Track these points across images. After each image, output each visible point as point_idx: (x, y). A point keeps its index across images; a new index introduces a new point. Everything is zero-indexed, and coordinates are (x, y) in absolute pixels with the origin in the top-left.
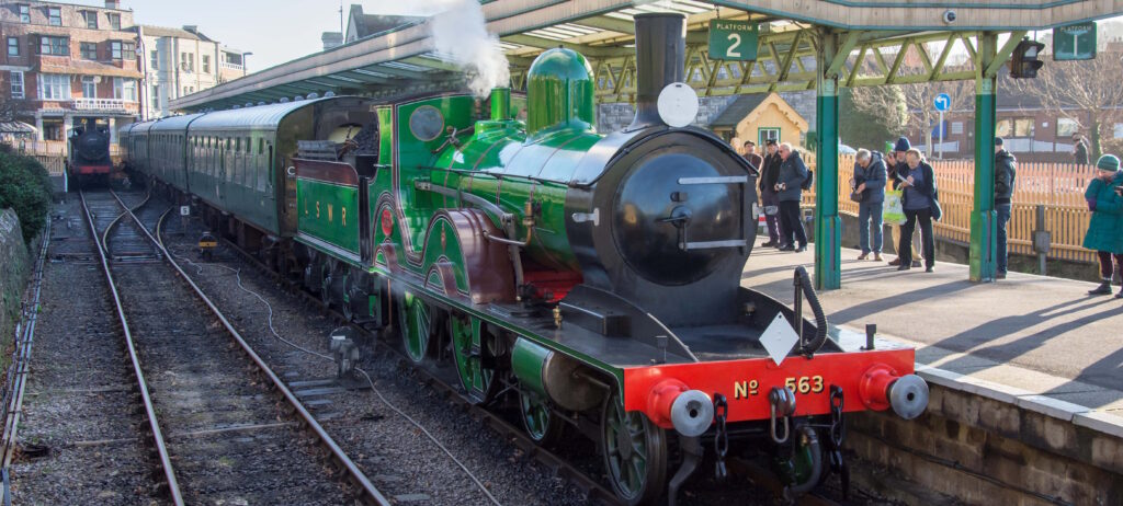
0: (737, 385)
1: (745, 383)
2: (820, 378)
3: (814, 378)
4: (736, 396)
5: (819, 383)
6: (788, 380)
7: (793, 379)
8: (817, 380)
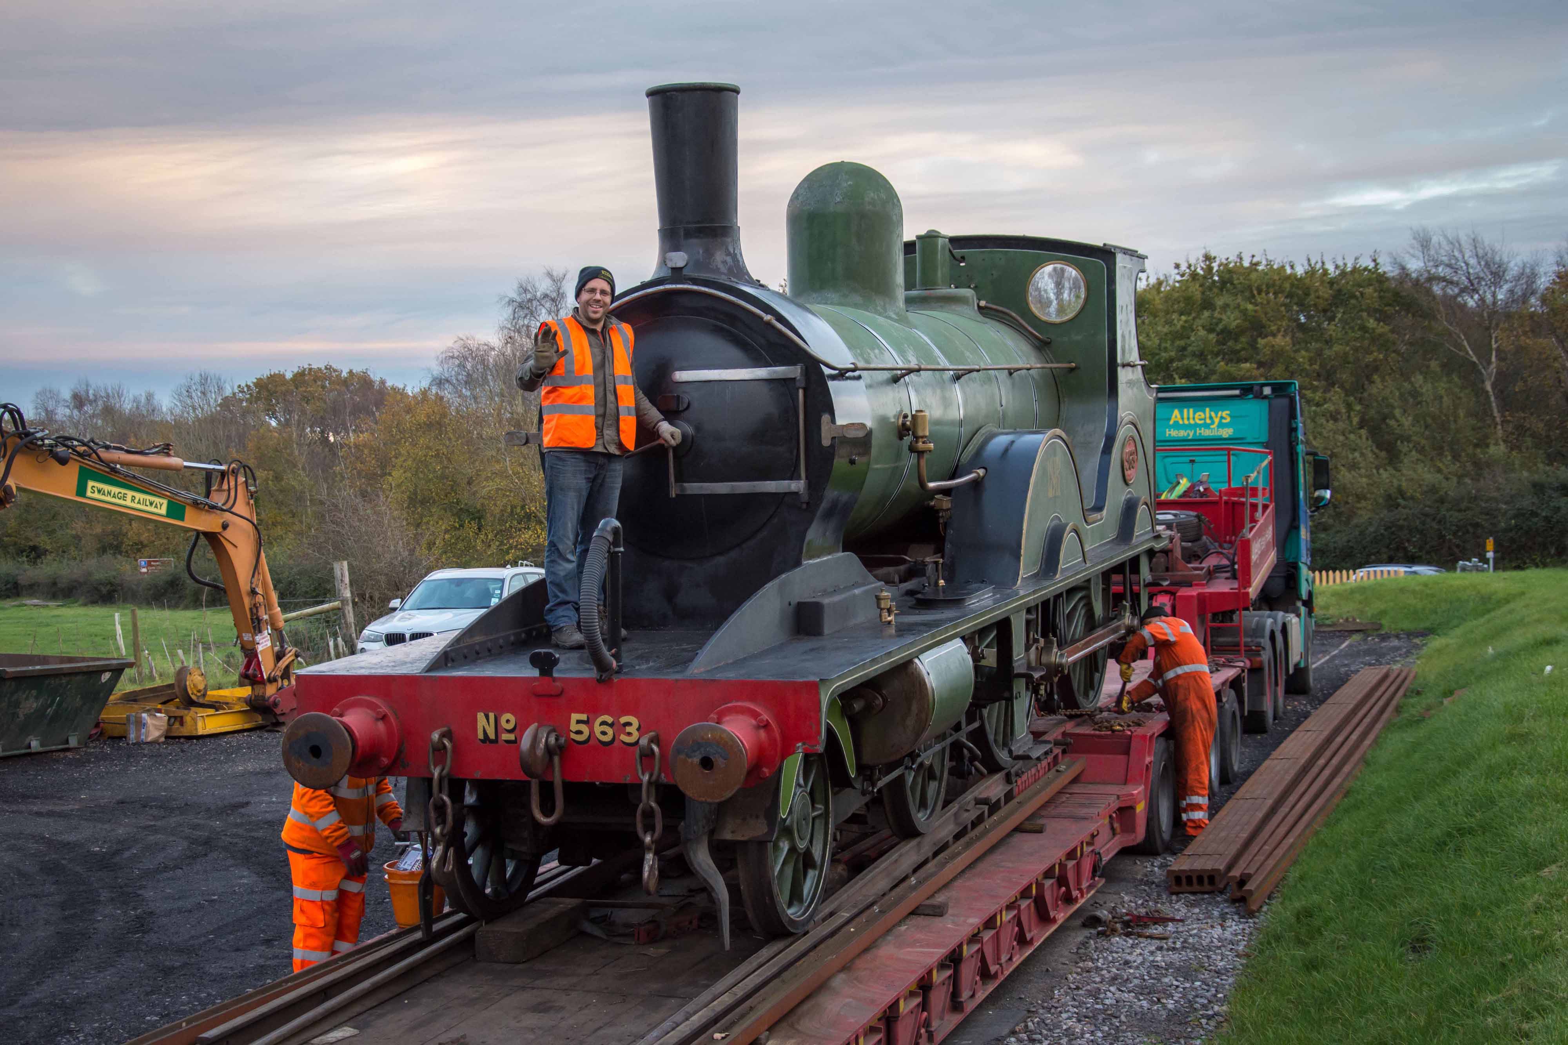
0: (481, 716)
1: (492, 716)
2: (635, 722)
3: (623, 720)
4: (481, 736)
5: (631, 730)
6: (575, 717)
7: (584, 717)
8: (629, 724)
